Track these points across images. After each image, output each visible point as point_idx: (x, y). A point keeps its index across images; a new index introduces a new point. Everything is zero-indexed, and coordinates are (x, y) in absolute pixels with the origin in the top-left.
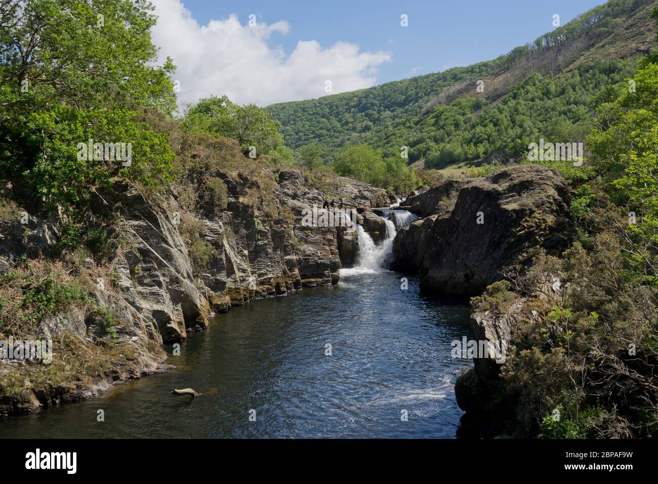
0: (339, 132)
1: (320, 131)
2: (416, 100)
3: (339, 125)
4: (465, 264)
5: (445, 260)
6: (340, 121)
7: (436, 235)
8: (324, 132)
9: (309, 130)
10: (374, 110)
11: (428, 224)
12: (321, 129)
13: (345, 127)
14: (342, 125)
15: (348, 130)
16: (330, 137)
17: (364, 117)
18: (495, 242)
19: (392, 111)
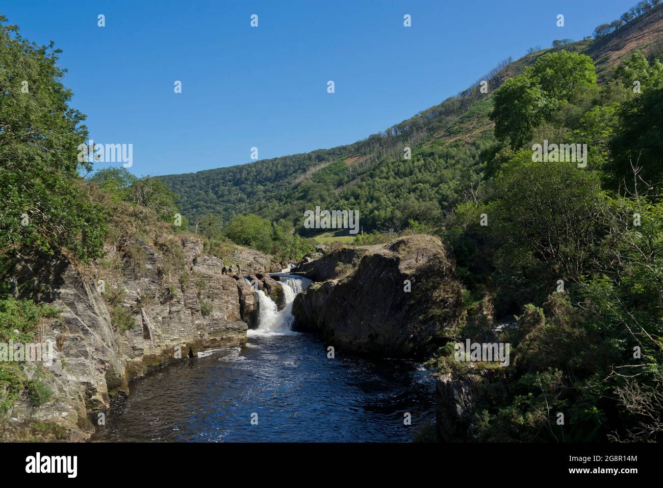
0: (216, 203)
1: (198, 202)
2: (285, 176)
3: (215, 197)
4: (369, 325)
5: (349, 322)
6: (216, 193)
7: (337, 299)
8: (202, 203)
9: (187, 201)
10: (247, 184)
11: (326, 289)
12: (199, 200)
13: (221, 199)
14: (218, 197)
15: (223, 201)
16: (207, 208)
17: (238, 191)
18: (397, 304)
19: (264, 186)
